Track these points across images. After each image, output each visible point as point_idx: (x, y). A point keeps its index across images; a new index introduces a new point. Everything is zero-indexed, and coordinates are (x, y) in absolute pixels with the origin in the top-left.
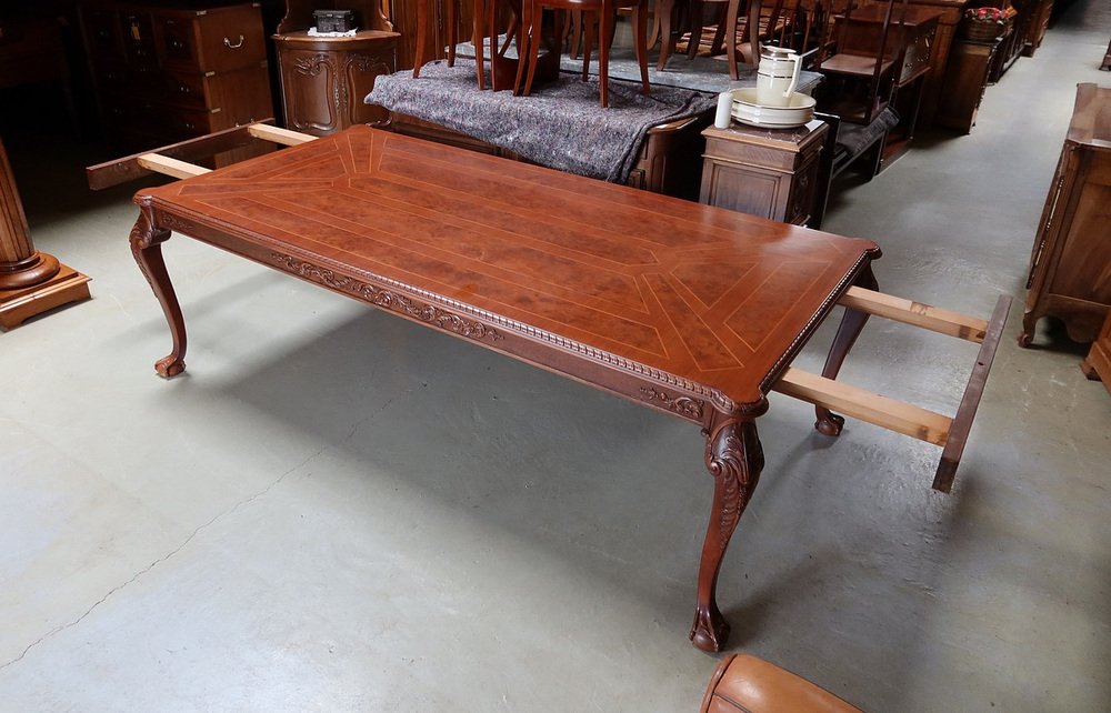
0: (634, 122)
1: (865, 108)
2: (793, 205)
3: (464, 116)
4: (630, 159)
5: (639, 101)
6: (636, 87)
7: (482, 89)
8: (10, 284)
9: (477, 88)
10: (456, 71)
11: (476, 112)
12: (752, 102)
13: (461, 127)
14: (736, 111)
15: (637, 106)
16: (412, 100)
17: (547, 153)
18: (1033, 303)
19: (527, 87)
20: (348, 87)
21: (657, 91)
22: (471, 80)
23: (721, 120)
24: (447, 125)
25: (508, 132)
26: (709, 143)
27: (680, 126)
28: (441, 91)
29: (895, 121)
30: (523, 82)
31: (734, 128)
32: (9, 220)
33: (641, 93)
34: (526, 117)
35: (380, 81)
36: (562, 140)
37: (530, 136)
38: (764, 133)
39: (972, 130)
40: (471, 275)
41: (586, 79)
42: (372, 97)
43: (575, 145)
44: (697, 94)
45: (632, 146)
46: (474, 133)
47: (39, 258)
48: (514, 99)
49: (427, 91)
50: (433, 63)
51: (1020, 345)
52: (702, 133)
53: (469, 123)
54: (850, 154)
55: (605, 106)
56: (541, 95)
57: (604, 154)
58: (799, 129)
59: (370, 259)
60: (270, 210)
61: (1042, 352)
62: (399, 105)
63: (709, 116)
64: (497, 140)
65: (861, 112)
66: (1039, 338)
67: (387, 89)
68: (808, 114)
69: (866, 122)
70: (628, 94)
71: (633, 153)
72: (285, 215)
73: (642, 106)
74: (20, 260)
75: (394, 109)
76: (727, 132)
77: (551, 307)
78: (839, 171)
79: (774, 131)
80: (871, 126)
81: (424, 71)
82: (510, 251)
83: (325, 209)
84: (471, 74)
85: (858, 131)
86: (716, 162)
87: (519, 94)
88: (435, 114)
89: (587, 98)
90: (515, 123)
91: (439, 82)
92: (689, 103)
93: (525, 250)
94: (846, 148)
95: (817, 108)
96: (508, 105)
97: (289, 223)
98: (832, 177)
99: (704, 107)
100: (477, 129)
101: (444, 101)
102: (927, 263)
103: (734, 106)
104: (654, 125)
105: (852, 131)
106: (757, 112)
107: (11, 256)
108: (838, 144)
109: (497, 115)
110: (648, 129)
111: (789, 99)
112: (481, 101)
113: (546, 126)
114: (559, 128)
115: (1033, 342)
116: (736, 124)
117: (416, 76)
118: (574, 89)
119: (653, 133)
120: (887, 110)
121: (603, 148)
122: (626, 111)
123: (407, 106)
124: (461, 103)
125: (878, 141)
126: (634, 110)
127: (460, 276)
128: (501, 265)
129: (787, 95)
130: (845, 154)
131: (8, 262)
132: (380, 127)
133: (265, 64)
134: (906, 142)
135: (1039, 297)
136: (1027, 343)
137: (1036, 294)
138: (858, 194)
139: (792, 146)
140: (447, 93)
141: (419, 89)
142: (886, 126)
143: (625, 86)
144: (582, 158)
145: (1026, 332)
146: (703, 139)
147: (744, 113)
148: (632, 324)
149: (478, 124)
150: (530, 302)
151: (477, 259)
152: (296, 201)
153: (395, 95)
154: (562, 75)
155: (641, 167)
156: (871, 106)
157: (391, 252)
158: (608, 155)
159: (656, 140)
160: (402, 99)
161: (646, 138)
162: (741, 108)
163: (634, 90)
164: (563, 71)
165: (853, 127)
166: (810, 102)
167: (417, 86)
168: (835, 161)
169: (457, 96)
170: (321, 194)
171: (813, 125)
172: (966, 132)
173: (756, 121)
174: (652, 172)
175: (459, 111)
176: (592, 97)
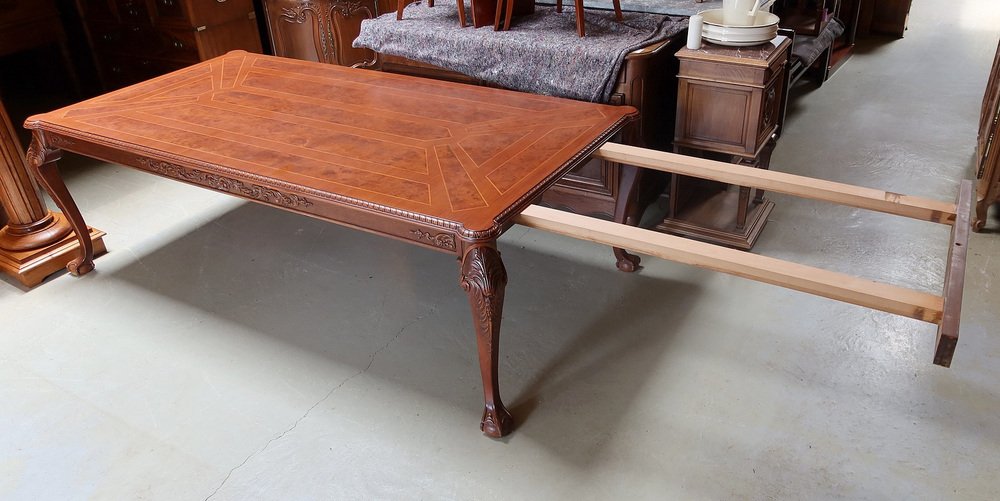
0: (612, 49)
1: (814, 20)
2: (764, 117)
3: (449, 54)
4: (610, 85)
5: (614, 28)
6: (609, 15)
7: (464, 26)
8: (28, 245)
9: (459, 25)
10: (436, 10)
11: (461, 48)
12: (719, 24)
13: (448, 64)
14: (706, 32)
15: (611, 33)
16: (399, 40)
17: (531, 83)
18: (984, 190)
19: (507, 21)
20: (333, 31)
21: (629, 18)
22: (453, 18)
23: (692, 41)
24: (433, 63)
25: (492, 66)
26: (683, 63)
27: (655, 49)
28: (425, 30)
29: (840, 31)
30: (502, 17)
31: (705, 48)
32: (19, 183)
33: (614, 20)
34: (508, 50)
35: (366, 25)
36: (544, 70)
37: (513, 69)
38: (733, 52)
39: (905, 32)
40: (292, 158)
41: (560, 10)
42: (359, 40)
43: (557, 74)
44: (667, 18)
45: (611, 72)
46: (460, 69)
47: (53, 219)
48: (495, 34)
49: (411, 31)
50: (414, 4)
51: (974, 230)
52: (676, 55)
53: (454, 59)
54: (804, 63)
55: (583, 35)
56: (520, 29)
57: (585, 81)
58: (766, 45)
59: (212, 153)
60: (138, 123)
61: (994, 235)
62: (386, 47)
63: (680, 39)
64: (482, 74)
65: (811, 24)
66: (991, 223)
67: (373, 32)
68: (773, 31)
69: (815, 34)
70: (603, 23)
71: (613, 79)
72: (150, 126)
73: (617, 33)
74: (34, 222)
75: (381, 50)
76: (699, 52)
77: (348, 176)
78: (795, 81)
79: (743, 48)
80: (820, 37)
81: (407, 12)
82: (332, 138)
83: (186, 118)
84: (451, 13)
85: (809, 42)
86: (689, 81)
87: (500, 28)
88: (421, 53)
89: (564, 28)
90: (498, 57)
91: (422, 22)
92: (660, 27)
93: (343, 135)
94: (800, 59)
95: (781, 24)
96: (490, 40)
97: (151, 132)
98: (789, 86)
99: (675, 30)
100: (463, 65)
101: (429, 40)
102: (881, 160)
103: (704, 28)
104: (631, 51)
105: (804, 42)
106: (724, 31)
107: (25, 217)
108: (794, 56)
109: (481, 50)
110: (626, 54)
111: (754, 18)
112: (464, 38)
113: (528, 58)
114: (539, 59)
115: (986, 227)
116: (706, 44)
117: (399, 18)
118: (551, 20)
119: (631, 58)
120: (833, 21)
121: (584, 76)
122: (603, 39)
123: (393, 47)
124: (445, 42)
125: (826, 51)
126: (609, 37)
127: (283, 159)
128: (319, 149)
129: (752, 13)
130: (799, 64)
131: (22, 224)
132: (366, 68)
133: (252, 15)
134: (848, 50)
135: (990, 184)
136: (980, 229)
137: (987, 183)
138: (809, 100)
139: (762, 62)
140: (431, 32)
141: (405, 30)
142: (833, 35)
143: (597, 15)
144: (564, 86)
145: (978, 218)
146: (677, 61)
147: (714, 34)
148: (411, 183)
149: (463, 60)
150: (334, 173)
151: (301, 146)
152: (163, 114)
153: (382, 37)
154: (537, 8)
155: (621, 90)
156: (820, 19)
157: (231, 146)
158: (591, 81)
159: (634, 65)
160: (388, 40)
161: (624, 63)
162: (711, 29)
163: (608, 18)
164: (538, 4)
165: (804, 39)
166: (774, 19)
167: (401, 28)
168: (792, 71)
169: (441, 35)
170: (185, 107)
171: (778, 40)
172: (899, 36)
173: (724, 40)
174: (632, 95)
175: (444, 48)
176: (569, 27)
